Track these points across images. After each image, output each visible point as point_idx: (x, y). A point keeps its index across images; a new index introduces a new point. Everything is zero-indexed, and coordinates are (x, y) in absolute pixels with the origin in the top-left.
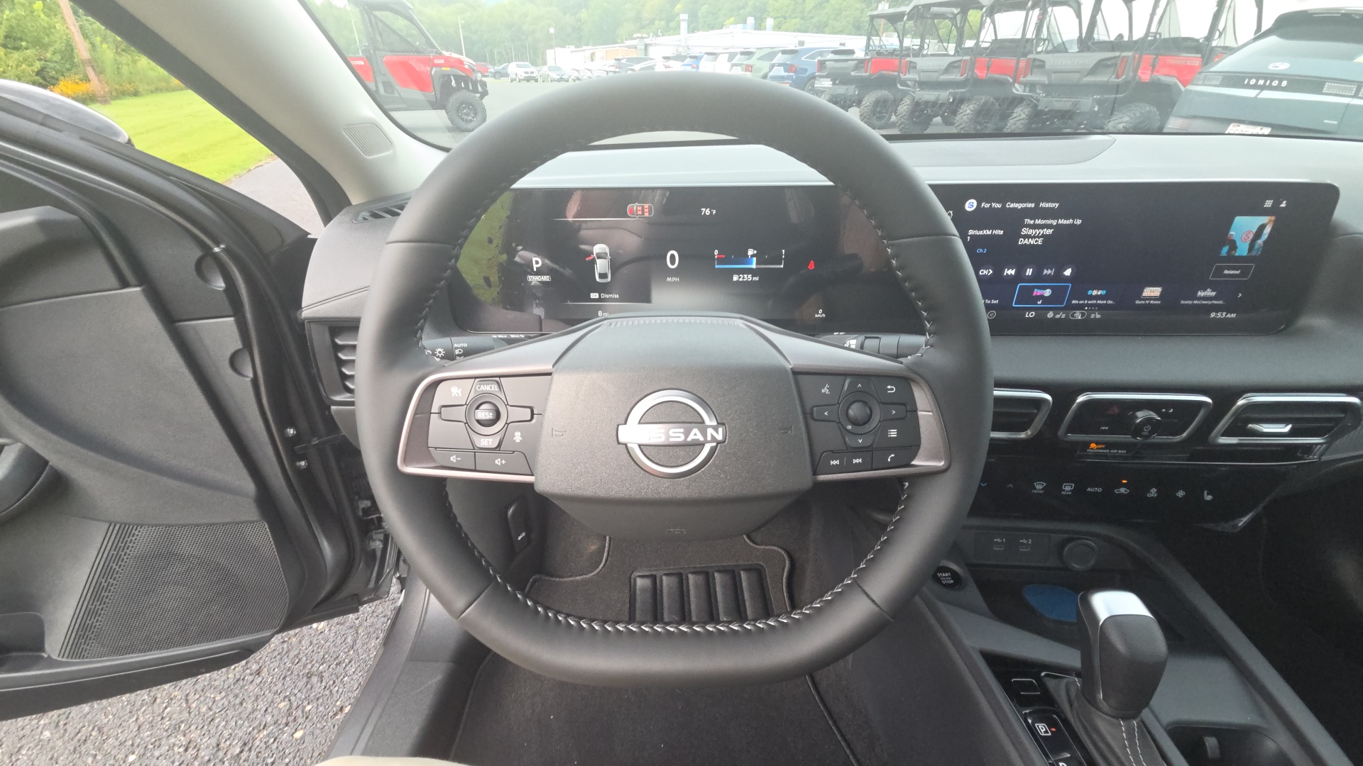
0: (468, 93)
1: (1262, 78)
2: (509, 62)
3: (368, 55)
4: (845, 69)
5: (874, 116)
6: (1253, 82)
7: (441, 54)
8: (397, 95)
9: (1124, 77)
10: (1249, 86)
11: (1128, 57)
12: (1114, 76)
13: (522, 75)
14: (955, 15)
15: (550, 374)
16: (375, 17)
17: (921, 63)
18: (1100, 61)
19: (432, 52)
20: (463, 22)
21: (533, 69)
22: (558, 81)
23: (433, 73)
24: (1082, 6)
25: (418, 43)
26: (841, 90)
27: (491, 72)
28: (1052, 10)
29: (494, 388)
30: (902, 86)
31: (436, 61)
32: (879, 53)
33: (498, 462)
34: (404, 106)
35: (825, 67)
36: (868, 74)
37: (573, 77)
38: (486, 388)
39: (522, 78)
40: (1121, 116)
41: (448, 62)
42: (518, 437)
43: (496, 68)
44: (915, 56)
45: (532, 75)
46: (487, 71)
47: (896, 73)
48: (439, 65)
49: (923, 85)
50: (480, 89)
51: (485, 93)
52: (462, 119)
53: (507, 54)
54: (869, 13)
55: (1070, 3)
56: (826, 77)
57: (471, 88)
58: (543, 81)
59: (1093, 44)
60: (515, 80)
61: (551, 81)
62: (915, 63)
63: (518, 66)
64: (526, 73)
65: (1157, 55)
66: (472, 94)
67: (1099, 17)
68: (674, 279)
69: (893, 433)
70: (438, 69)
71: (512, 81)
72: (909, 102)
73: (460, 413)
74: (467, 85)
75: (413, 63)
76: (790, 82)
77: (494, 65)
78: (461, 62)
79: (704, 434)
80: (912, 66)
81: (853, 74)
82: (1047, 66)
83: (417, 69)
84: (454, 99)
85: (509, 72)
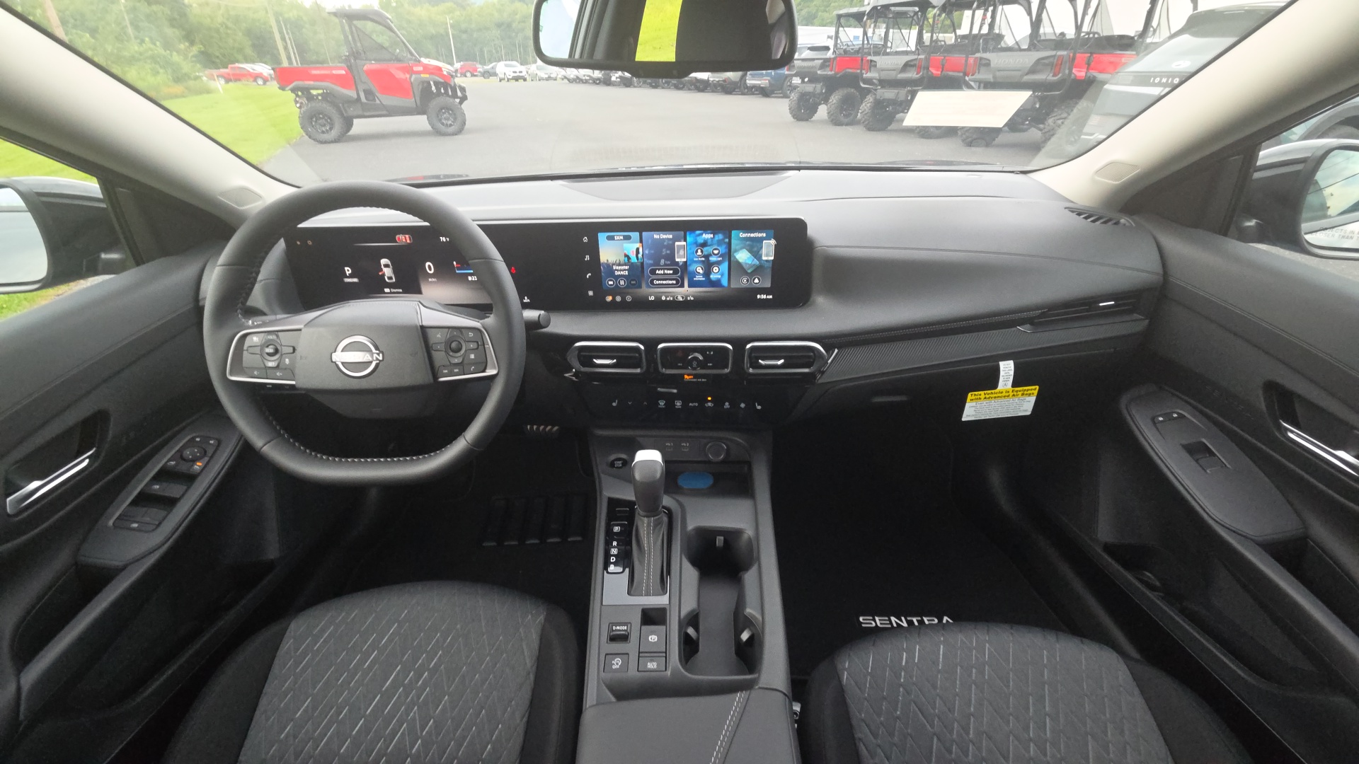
0: (448, 98)
1: (1164, 77)
2: (499, 61)
3: (349, 64)
4: (812, 67)
5: (841, 114)
6: (1157, 80)
7: (419, 61)
8: (378, 102)
9: (1060, 75)
10: (1154, 85)
11: (1063, 56)
12: (1051, 75)
13: (511, 75)
14: (916, 13)
15: (300, 330)
16: (356, 27)
17: (881, 61)
18: (1039, 61)
19: (411, 60)
20: (451, 22)
21: (523, 68)
22: (547, 80)
23: (412, 80)
24: (1032, 4)
25: (398, 51)
26: (809, 88)
27: (480, 72)
28: (1003, 9)
29: (274, 337)
30: (864, 84)
31: (415, 69)
32: (845, 51)
33: (278, 374)
34: (385, 112)
35: (794, 66)
36: (833, 72)
37: (560, 76)
38: (270, 337)
39: (511, 77)
40: (1060, 112)
41: (427, 69)
42: (287, 361)
43: (486, 67)
44: (877, 53)
45: (521, 74)
46: (476, 71)
47: (859, 71)
48: (419, 73)
49: (884, 83)
50: (459, 94)
51: (464, 98)
52: (443, 124)
53: (497, 52)
54: (836, 12)
55: (1021, 2)
56: (796, 75)
57: (450, 93)
58: (532, 80)
59: (1039, 41)
60: (504, 79)
61: (539, 80)
62: (875, 62)
63: (506, 66)
64: (515, 72)
65: (1091, 53)
66: (451, 100)
67: (1044, 15)
68: (434, 280)
69: (472, 356)
70: (418, 76)
71: (500, 81)
72: (871, 100)
73: (257, 350)
74: (446, 90)
75: (393, 71)
76: (769, 78)
77: (483, 63)
78: (440, 69)
79: (372, 357)
80: (872, 64)
81: (819, 72)
82: (992, 65)
83: (397, 76)
84: (435, 104)
85: (497, 72)
